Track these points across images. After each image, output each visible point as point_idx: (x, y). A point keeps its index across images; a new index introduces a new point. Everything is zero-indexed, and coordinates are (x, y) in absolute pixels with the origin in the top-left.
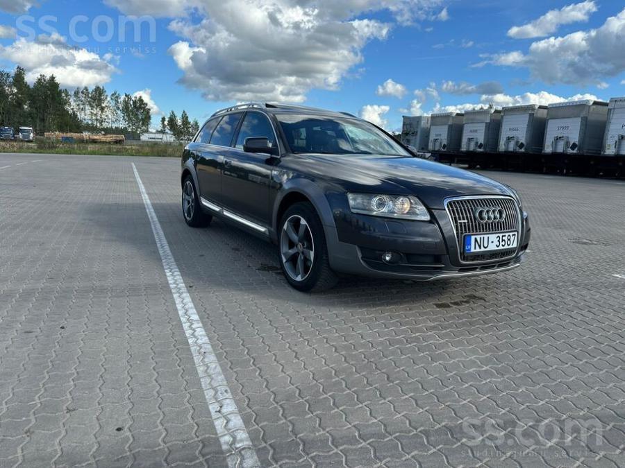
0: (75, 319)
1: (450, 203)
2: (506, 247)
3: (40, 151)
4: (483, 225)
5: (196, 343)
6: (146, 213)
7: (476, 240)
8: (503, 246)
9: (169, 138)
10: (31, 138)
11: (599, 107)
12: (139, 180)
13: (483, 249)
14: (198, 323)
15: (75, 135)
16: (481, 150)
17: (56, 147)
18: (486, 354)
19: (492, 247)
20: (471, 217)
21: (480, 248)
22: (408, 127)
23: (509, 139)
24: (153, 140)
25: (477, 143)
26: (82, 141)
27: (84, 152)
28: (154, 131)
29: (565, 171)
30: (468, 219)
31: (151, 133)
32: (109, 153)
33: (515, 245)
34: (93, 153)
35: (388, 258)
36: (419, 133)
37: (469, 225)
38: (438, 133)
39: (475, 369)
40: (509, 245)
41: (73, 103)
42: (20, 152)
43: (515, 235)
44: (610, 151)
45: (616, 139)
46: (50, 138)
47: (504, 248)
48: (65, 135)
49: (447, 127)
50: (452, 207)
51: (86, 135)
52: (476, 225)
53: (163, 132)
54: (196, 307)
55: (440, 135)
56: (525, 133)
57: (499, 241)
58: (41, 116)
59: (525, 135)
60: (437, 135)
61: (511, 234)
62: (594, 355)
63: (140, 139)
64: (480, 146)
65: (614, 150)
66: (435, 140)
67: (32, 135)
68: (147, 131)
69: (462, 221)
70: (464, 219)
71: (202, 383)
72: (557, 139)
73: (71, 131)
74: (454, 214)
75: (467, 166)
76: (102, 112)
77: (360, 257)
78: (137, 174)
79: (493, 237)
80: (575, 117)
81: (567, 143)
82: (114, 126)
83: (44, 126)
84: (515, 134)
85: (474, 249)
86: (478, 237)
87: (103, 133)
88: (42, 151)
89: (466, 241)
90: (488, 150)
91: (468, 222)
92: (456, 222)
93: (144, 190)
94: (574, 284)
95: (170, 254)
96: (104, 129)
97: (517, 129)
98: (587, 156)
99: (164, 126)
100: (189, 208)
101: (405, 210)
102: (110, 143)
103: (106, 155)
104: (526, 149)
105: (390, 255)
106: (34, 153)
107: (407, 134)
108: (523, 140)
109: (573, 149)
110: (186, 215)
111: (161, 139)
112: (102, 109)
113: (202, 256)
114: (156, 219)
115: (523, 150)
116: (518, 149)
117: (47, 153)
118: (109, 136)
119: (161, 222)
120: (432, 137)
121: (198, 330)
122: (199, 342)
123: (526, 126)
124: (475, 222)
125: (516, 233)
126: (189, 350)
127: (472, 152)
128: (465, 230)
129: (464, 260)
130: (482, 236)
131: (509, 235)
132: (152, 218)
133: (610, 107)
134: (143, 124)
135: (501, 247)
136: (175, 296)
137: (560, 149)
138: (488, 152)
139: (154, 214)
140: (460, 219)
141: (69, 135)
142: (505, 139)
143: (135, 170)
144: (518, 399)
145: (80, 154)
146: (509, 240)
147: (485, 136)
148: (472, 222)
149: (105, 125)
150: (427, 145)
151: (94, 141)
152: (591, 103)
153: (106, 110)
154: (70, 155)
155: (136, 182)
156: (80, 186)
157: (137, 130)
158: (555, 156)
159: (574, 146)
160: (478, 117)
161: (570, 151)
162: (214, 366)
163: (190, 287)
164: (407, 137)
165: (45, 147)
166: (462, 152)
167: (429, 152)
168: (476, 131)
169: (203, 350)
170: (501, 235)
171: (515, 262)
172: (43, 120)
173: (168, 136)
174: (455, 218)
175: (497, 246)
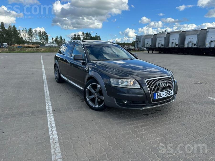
0: (9, 128)
1: (147, 81)
2: (169, 95)
3: (9, 52)
4: (160, 88)
5: (52, 138)
6: (43, 77)
7: (158, 94)
8: (168, 95)
9: (55, 45)
10: (7, 47)
11: (204, 31)
12: (42, 63)
13: (160, 97)
14: (55, 128)
15: (22, 45)
16: (163, 47)
17: (15, 50)
18: (162, 137)
19: (164, 96)
20: (155, 86)
21: (159, 97)
22: (138, 39)
23: (172, 43)
24: (50, 46)
25: (161, 44)
26: (24, 47)
27: (25, 52)
28: (50, 43)
29: (192, 53)
30: (154, 87)
31: (49, 43)
32: (34, 52)
33: (172, 94)
34: (28, 52)
35: (125, 102)
36: (141, 41)
37: (155, 89)
38: (148, 41)
39: (156, 145)
40: (170, 95)
41: (22, 34)
42: (2, 53)
43: (172, 91)
44: (207, 46)
45: (210, 42)
46: (13, 47)
47: (168, 96)
48: (19, 45)
49: (151, 39)
50: (148, 82)
51: (26, 45)
52: (157, 89)
53: (53, 43)
54: (55, 121)
55: (149, 42)
56: (178, 40)
57: (166, 94)
58: (10, 39)
59: (178, 42)
60: (148, 42)
61: (171, 90)
62: (202, 136)
63: (45, 46)
64: (163, 45)
65: (209, 46)
66: (147, 44)
67: (7, 46)
68: (47, 43)
69: (152, 88)
70: (153, 87)
71: (52, 158)
72: (189, 42)
73: (21, 44)
74: (149, 85)
75: (158, 52)
76: (32, 37)
77: (116, 102)
78: (42, 61)
79: (164, 93)
80: (195, 34)
81: (193, 44)
82: (36, 41)
83: (11, 42)
84: (175, 41)
85: (157, 97)
86: (158, 93)
87: (32, 44)
88: (10, 52)
89: (154, 95)
90: (165, 47)
91: (154, 88)
92: (150, 88)
93: (43, 67)
94: (195, 102)
95: (49, 96)
96: (32, 43)
97: (175, 39)
98: (200, 48)
99: (53, 41)
100: (57, 76)
101: (131, 84)
102: (34, 47)
103: (33, 52)
104: (178, 46)
105: (126, 101)
106: (7, 53)
107: (137, 42)
108: (177, 43)
109: (195, 46)
110: (56, 79)
111: (53, 45)
112: (32, 36)
113: (61, 96)
114: (46, 80)
115: (177, 46)
116: (176, 46)
117: (12, 53)
118: (34, 45)
119: (47, 82)
120: (146, 43)
121: (54, 131)
122: (54, 137)
123: (178, 38)
124: (157, 87)
125: (172, 90)
126: (49, 141)
127: (160, 47)
128: (153, 91)
129: (153, 102)
130: (160, 93)
131: (170, 91)
132: (45, 79)
133: (207, 31)
134: (46, 41)
135: (167, 96)
136: (48, 115)
137: (190, 46)
138: (166, 47)
139: (45, 78)
140: (151, 87)
141: (20, 45)
142: (171, 43)
143: (42, 59)
144: (172, 159)
145: (23, 53)
146: (170, 93)
147: (164, 42)
148: (156, 88)
149: (33, 41)
150: (144, 46)
151: (29, 47)
152: (201, 29)
153: (33, 36)
154: (20, 53)
155: (41, 64)
156: (21, 66)
157: (44, 43)
158: (189, 48)
159: (195, 45)
160: (162, 35)
161: (194, 46)
162: (58, 149)
163: (54, 111)
164: (137, 43)
165: (11, 50)
166: (156, 48)
167: (145, 48)
168: (161, 40)
169: (55, 141)
170: (167, 91)
171: (173, 100)
172: (11, 40)
173: (55, 44)
174: (150, 87)
175: (166, 96)
